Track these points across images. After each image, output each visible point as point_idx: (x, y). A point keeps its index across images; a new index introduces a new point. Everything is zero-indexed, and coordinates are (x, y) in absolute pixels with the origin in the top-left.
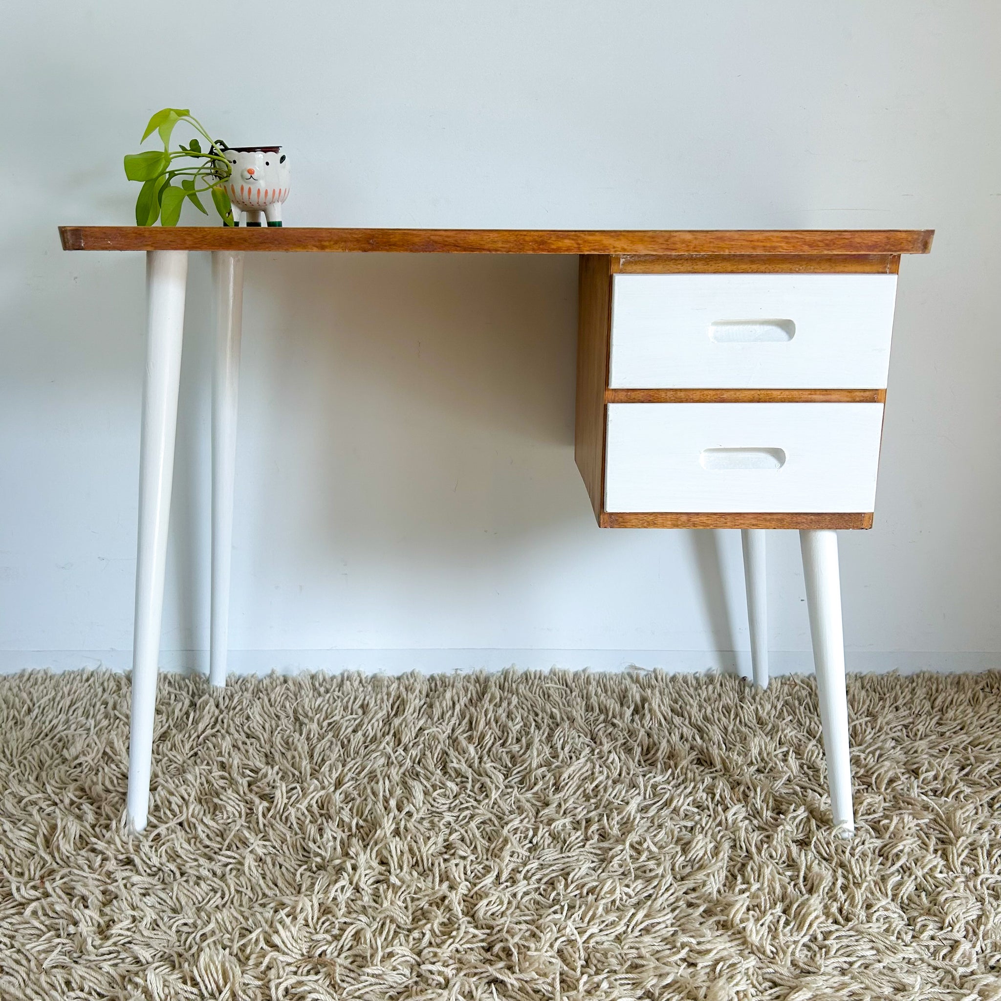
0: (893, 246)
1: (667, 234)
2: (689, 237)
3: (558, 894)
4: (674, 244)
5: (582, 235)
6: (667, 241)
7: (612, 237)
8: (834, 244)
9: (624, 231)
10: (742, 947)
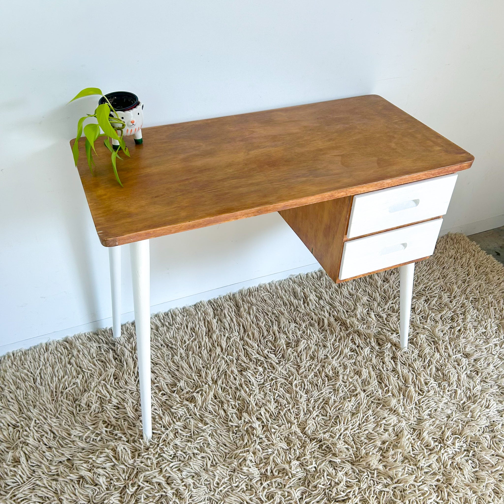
3: (330, 413)
10: (398, 417)
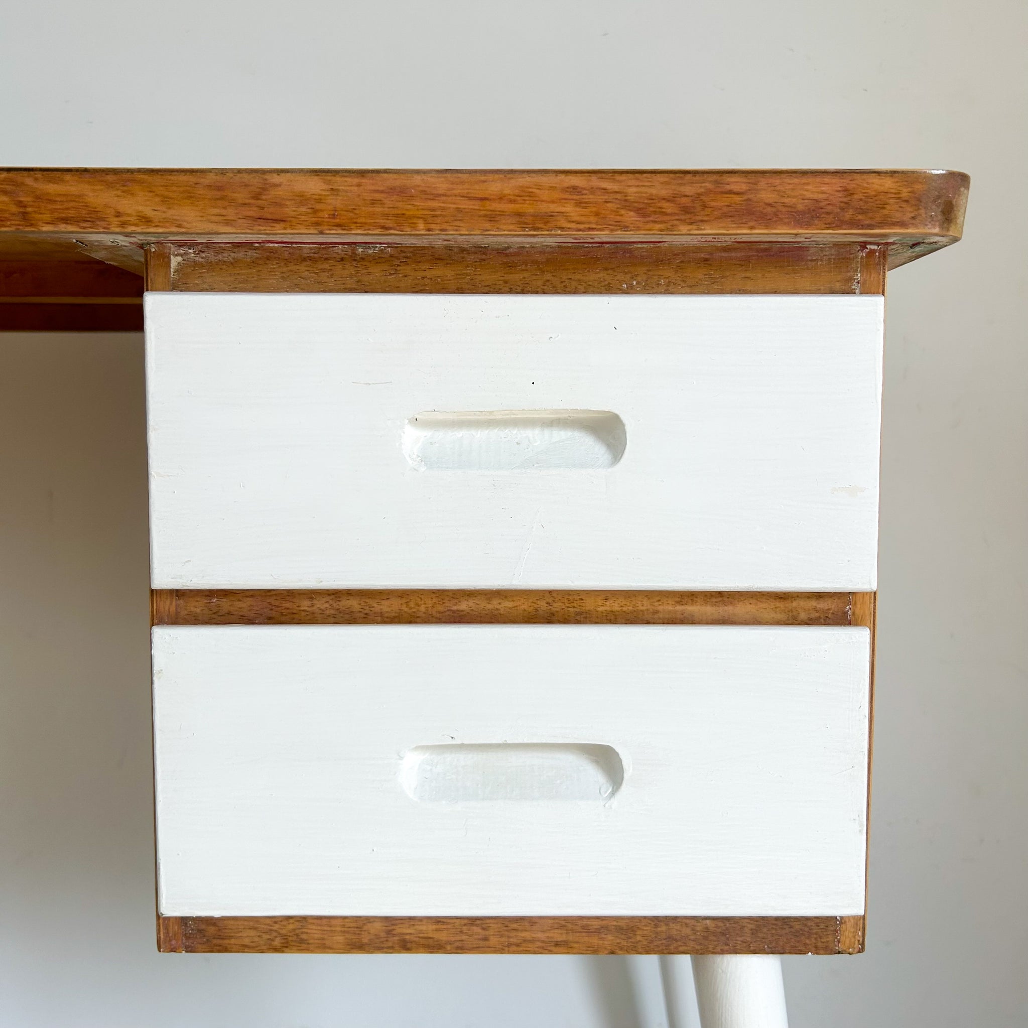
0: (863, 212)
1: (256, 181)
2: (315, 186)
4: (277, 204)
5: (29, 181)
6: (257, 197)
7: (109, 185)
8: (704, 207)
9: (140, 171)
